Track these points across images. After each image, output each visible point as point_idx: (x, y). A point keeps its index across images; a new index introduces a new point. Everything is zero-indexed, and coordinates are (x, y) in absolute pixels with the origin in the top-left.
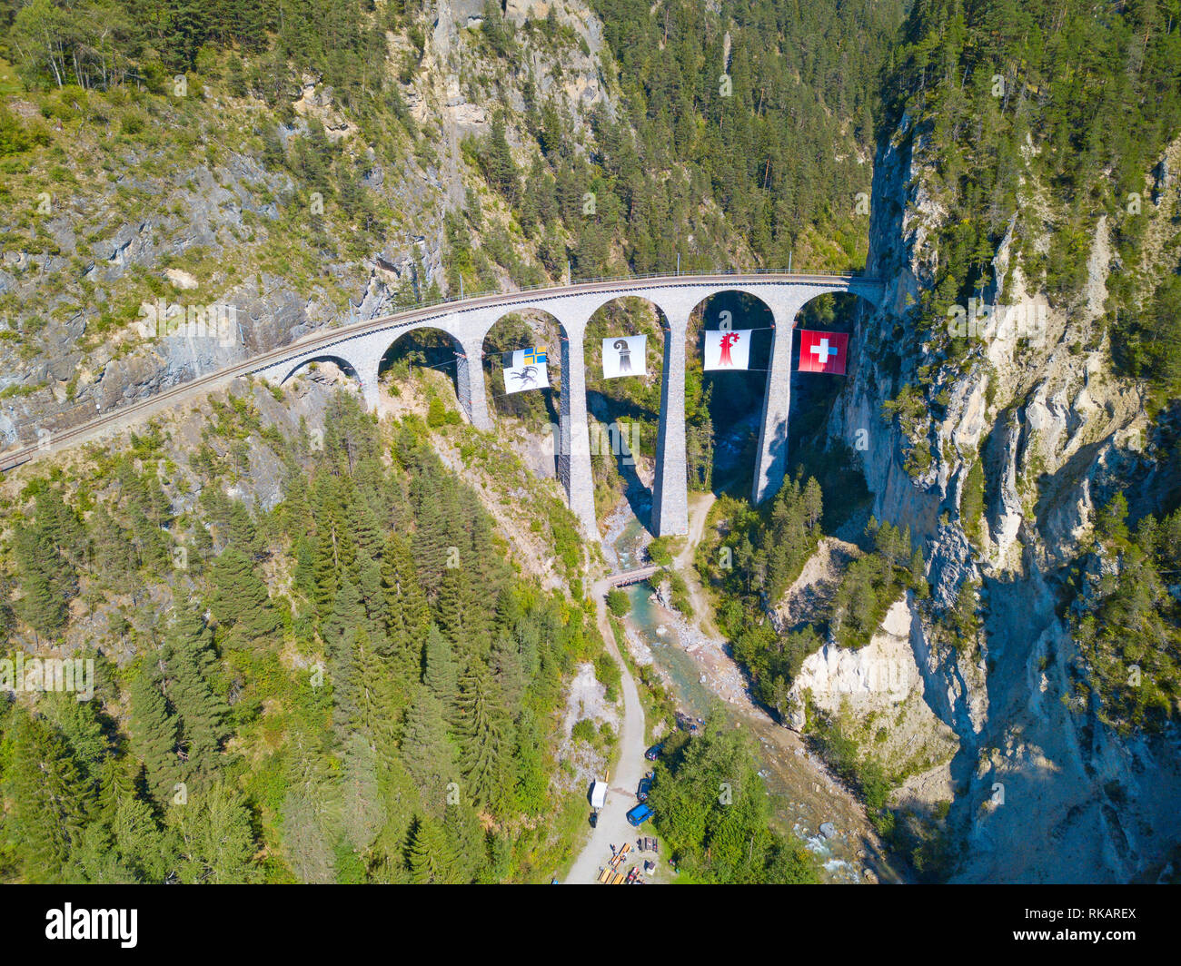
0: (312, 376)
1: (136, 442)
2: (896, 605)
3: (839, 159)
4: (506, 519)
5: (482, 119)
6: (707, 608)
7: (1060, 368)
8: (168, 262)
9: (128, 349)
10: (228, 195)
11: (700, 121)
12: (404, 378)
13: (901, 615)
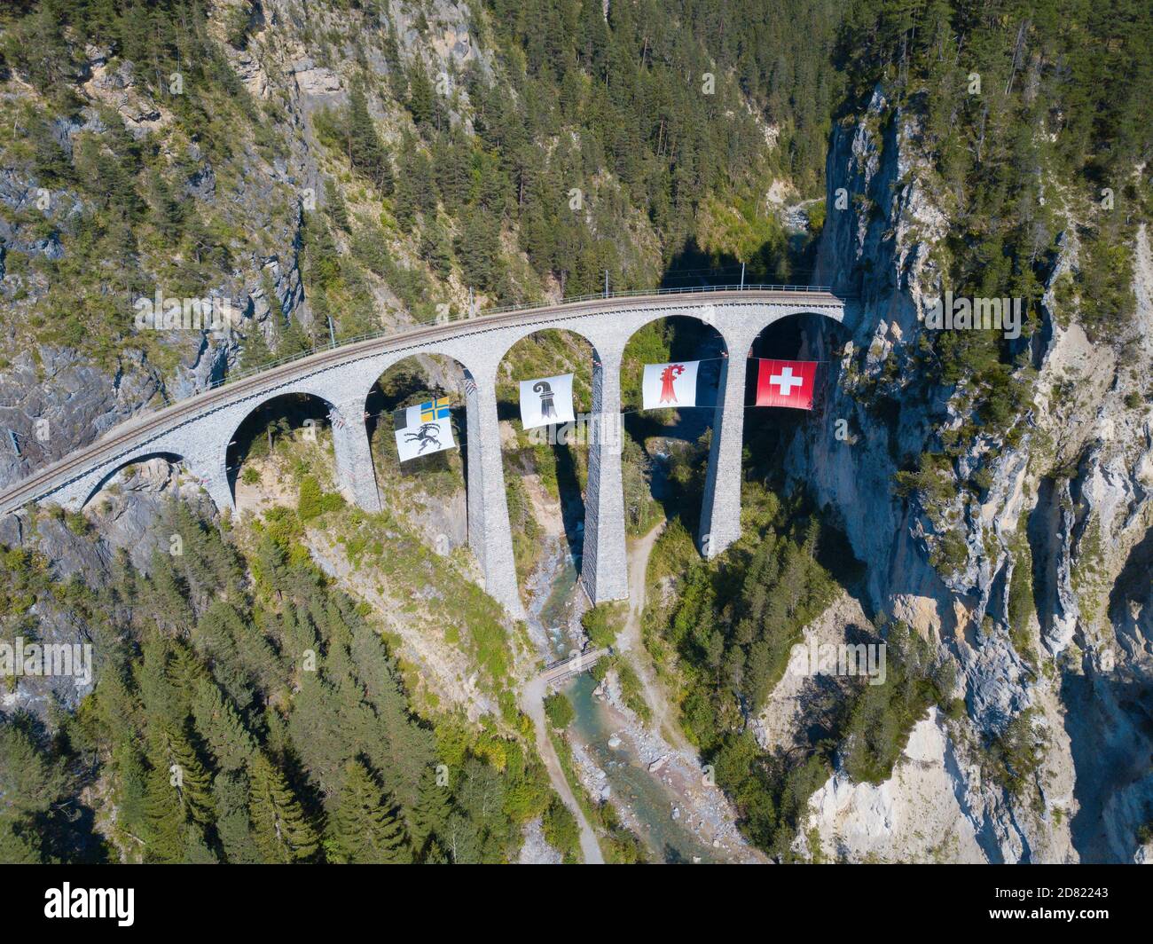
0: (130, 485)
2: (919, 725)
3: (729, 113)
4: (413, 632)
5: (336, 85)
6: (666, 705)
7: (1114, 425)
11: (584, 77)
12: (263, 455)
13: (926, 738)
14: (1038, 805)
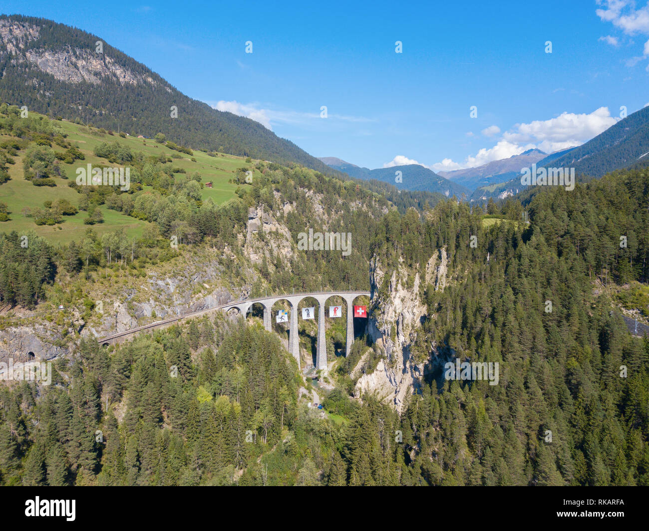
0: (233, 311)
1: (204, 317)
2: (379, 363)
5: (258, 258)
7: (409, 304)
8: (204, 282)
9: (199, 299)
10: (213, 269)
11: (324, 263)
12: (250, 318)
13: (381, 366)
14: (396, 368)
